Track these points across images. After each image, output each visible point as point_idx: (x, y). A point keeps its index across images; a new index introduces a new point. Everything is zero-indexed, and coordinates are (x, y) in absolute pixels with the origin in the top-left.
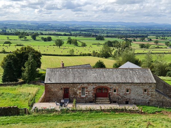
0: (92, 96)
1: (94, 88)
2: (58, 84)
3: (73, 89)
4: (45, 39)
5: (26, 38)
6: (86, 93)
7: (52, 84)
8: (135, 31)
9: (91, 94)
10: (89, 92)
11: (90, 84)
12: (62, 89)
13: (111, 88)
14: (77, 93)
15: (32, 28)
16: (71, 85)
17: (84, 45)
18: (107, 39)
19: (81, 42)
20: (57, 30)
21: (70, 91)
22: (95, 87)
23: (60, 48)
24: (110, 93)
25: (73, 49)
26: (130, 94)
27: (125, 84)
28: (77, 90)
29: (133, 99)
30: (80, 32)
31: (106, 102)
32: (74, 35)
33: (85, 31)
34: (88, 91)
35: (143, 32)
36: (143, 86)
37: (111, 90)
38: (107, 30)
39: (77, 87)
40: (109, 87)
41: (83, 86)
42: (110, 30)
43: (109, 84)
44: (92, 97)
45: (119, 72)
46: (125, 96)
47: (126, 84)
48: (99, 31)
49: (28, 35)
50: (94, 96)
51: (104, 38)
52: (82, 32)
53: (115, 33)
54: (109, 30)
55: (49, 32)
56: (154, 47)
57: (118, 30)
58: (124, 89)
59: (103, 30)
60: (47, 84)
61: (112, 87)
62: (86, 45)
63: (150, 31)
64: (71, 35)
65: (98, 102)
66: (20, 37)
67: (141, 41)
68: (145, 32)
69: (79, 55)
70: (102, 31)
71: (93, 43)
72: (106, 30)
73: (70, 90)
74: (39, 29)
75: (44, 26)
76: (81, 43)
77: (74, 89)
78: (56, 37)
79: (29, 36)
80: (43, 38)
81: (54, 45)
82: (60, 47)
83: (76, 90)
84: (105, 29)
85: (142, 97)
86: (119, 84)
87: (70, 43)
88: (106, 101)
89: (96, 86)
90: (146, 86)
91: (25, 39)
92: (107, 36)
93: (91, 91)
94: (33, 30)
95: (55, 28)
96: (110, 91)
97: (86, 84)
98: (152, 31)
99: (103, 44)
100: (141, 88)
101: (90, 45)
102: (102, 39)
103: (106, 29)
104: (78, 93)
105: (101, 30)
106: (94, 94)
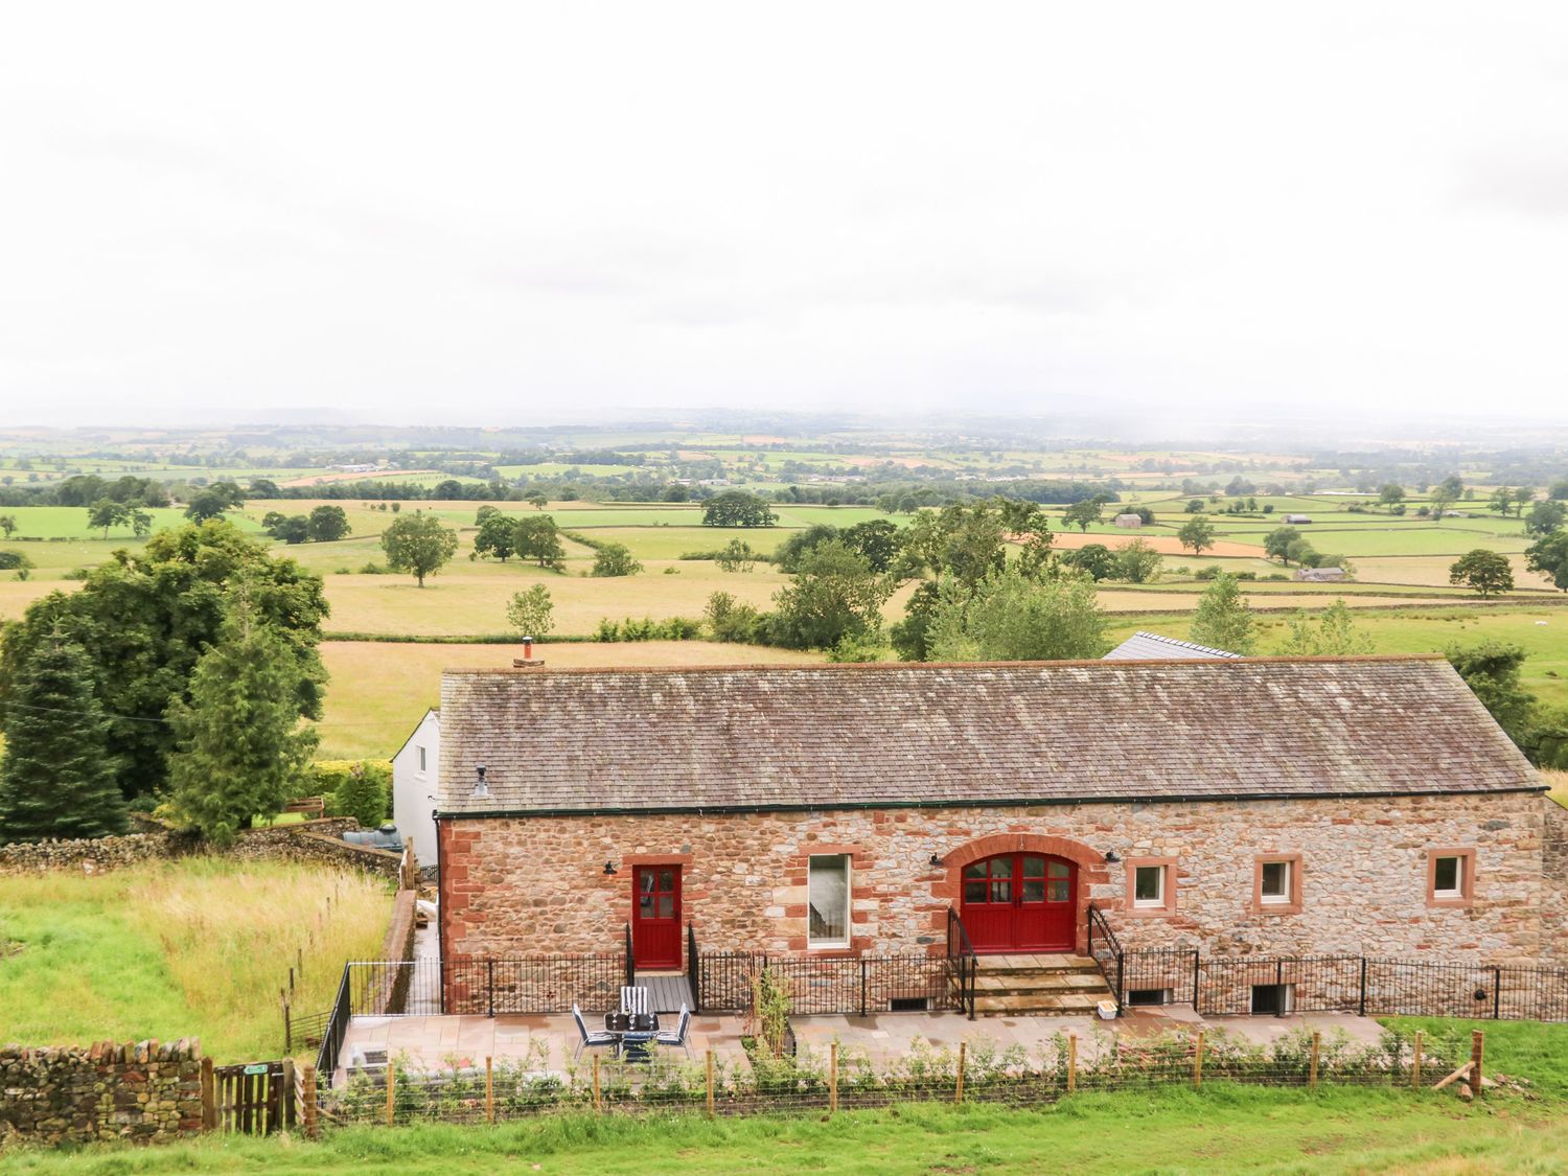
0: (920, 941)
1: (934, 861)
2: (569, 824)
3: (729, 872)
4: (296, 522)
5: (146, 519)
6: (859, 917)
7: (515, 825)
8: (1007, 455)
9: (911, 923)
10: (885, 898)
11: (901, 820)
12: (609, 869)
13: (1110, 858)
14: (769, 912)
15: (194, 448)
16: (708, 827)
17: (613, 564)
18: (795, 521)
19: (588, 543)
20: (382, 455)
21: (701, 894)
22: (945, 845)
23: (421, 586)
24: (1107, 904)
25: (538, 590)
26: (1296, 905)
27: (1251, 807)
28: (763, 884)
29: (1330, 961)
30: (569, 467)
31: (1068, 1001)
32: (526, 490)
33: (607, 458)
34: (881, 888)
35: (1077, 464)
36: (1424, 829)
37: (1105, 878)
38: (789, 448)
39: (765, 849)
40: (1092, 841)
41: (825, 837)
42: (810, 449)
43: (1087, 811)
44: (923, 950)
45: (1163, 695)
46: (1252, 936)
47: (1256, 810)
48: (721, 455)
49: (158, 502)
50: (941, 937)
51: (773, 511)
52: (584, 469)
53: (855, 471)
54: (800, 450)
55: (317, 471)
56: (1184, 571)
57: (876, 449)
58: (1238, 860)
59: (751, 447)
60: (456, 828)
61: (1124, 841)
62: (636, 567)
63: (1133, 452)
64: (499, 494)
65: (991, 1002)
66: (104, 519)
67: (1075, 525)
68: (1090, 463)
69: (599, 633)
70: (747, 454)
71: (690, 552)
72: (776, 447)
73: (691, 883)
74: (243, 456)
75: (286, 431)
76: (593, 552)
77: (740, 868)
78: (383, 508)
79: (165, 504)
80: (281, 519)
81: (371, 570)
82: (428, 579)
83: (756, 878)
84: (770, 440)
85: (1415, 935)
86: (1186, 808)
87: (502, 554)
88: (1073, 990)
89: (959, 842)
90: (1450, 827)
91: (137, 529)
92: (796, 497)
93: (906, 893)
94: (196, 462)
95: (368, 446)
96: (1096, 891)
97: (857, 815)
98: (1146, 456)
99: (771, 552)
100: (1405, 846)
101: (668, 564)
102: (757, 521)
103: (780, 441)
104: (781, 911)
105: (740, 448)
106: (935, 925)
